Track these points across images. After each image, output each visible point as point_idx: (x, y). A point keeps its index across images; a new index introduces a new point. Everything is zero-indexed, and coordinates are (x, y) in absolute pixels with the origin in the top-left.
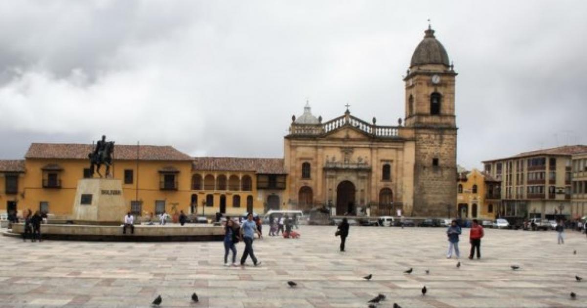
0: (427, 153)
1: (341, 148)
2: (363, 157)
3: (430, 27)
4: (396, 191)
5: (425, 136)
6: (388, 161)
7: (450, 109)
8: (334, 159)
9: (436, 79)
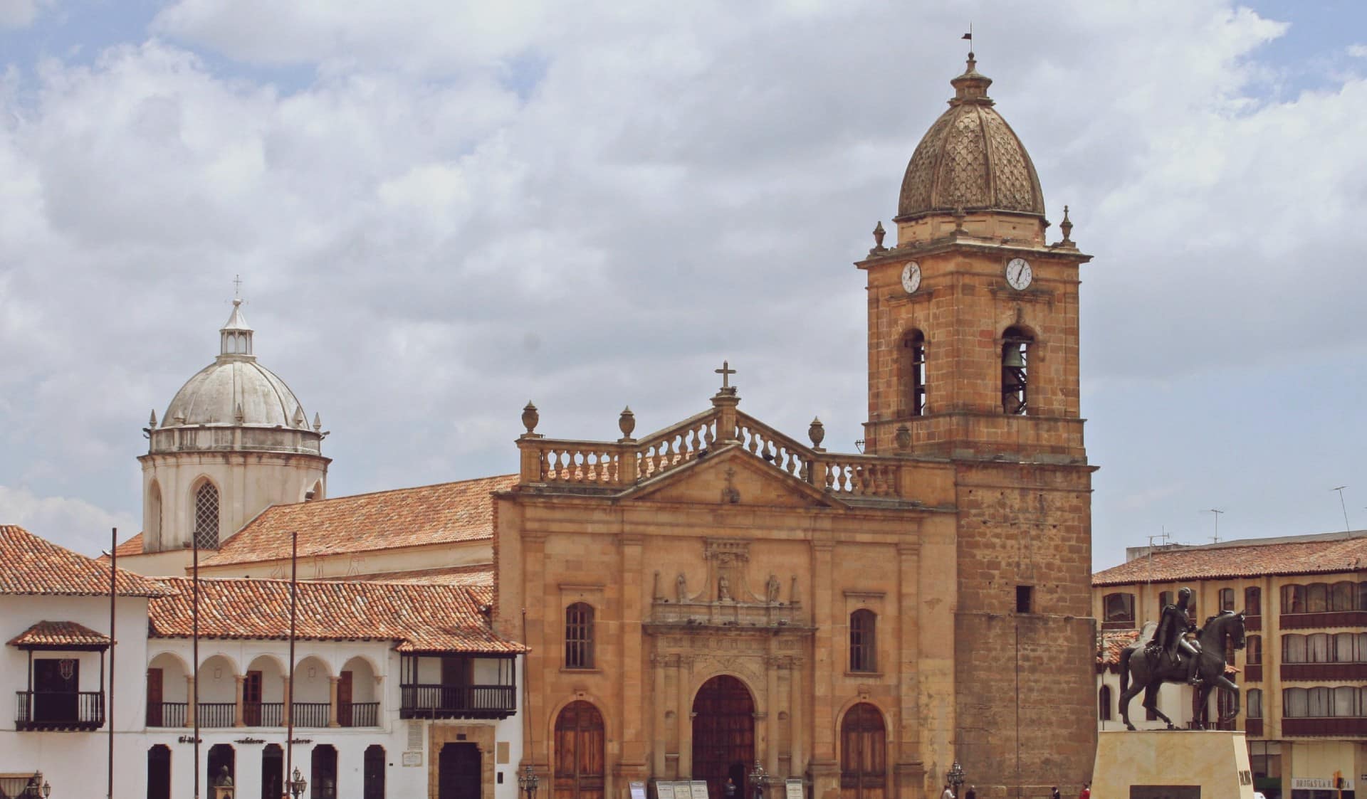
0: (994, 565)
1: (705, 541)
2: (783, 579)
3: (971, 61)
4: (898, 716)
5: (987, 497)
6: (867, 595)
7: (1066, 393)
8: (680, 584)
9: (1019, 276)
